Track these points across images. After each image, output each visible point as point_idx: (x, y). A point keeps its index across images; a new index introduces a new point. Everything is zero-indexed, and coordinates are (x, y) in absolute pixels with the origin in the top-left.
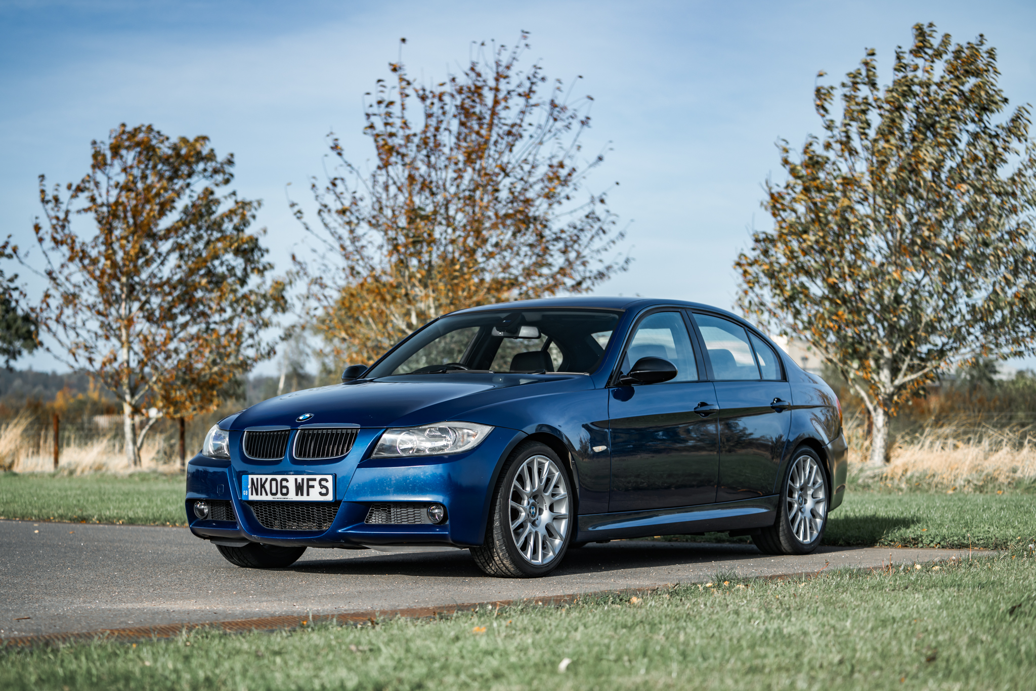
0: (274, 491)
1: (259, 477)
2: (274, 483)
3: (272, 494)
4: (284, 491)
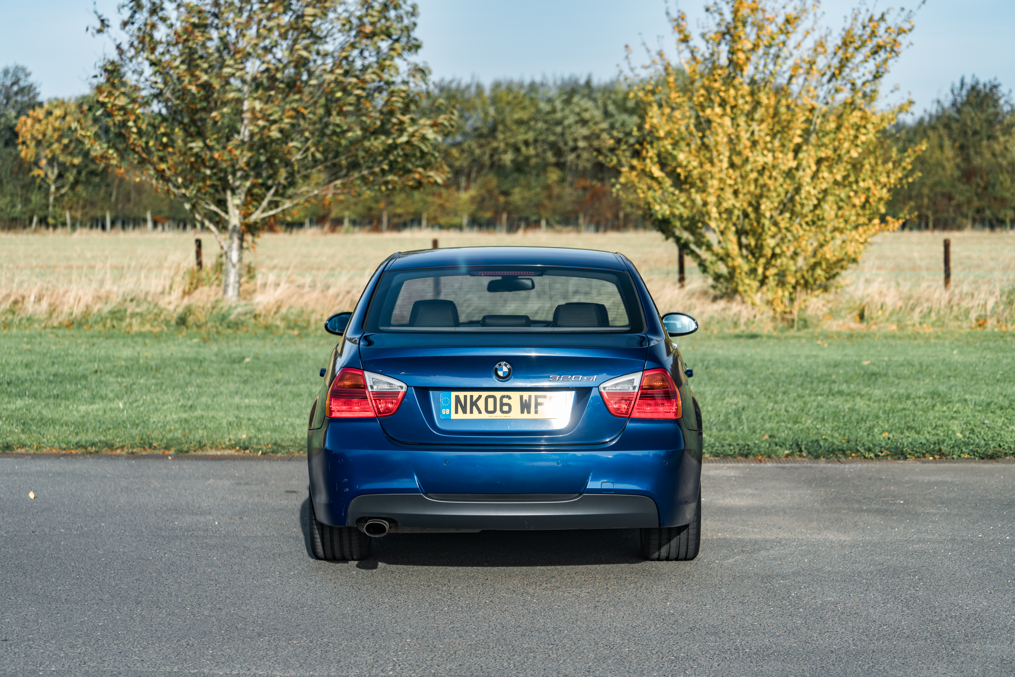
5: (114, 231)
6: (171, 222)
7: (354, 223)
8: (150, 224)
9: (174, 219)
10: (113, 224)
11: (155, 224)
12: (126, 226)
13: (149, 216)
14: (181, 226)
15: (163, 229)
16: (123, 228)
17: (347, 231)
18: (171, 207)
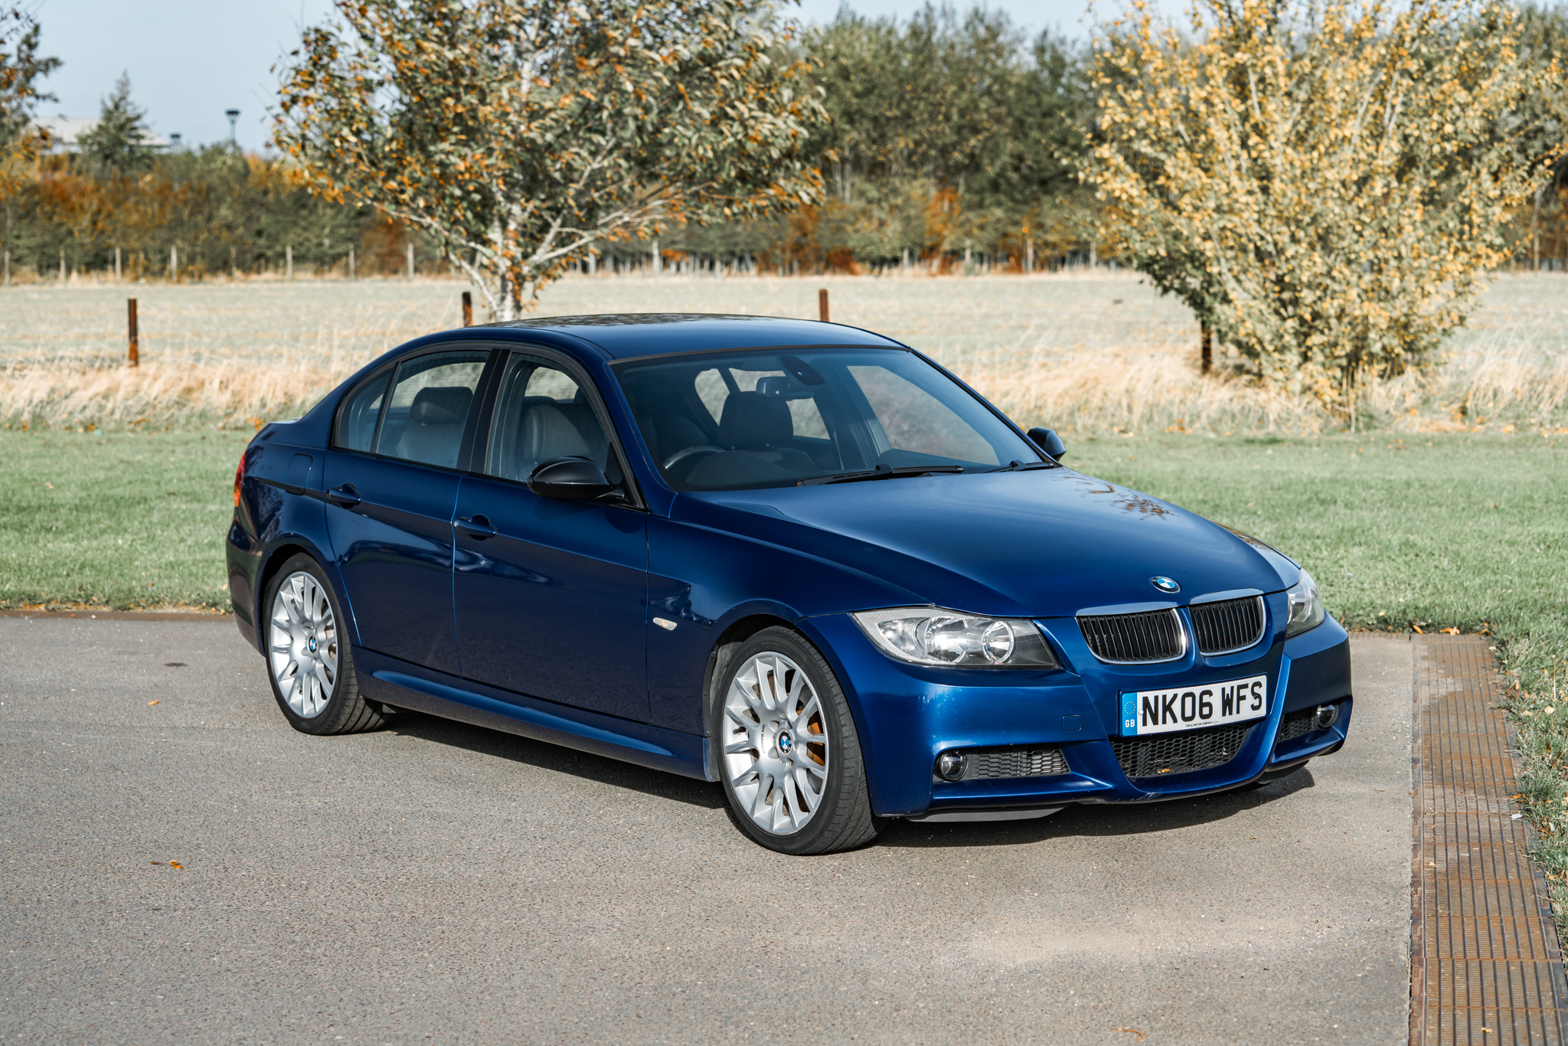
0: (1188, 713)
1: (1160, 693)
2: (1189, 700)
3: (1185, 719)
4: (1206, 710)
5: (600, 274)
6: (690, 259)
7: (980, 257)
8: (657, 262)
9: (694, 254)
10: (600, 262)
11: (665, 261)
12: (621, 267)
13: (655, 252)
14: (707, 264)
15: (678, 269)
16: (616, 270)
17: (969, 272)
18: (690, 236)
